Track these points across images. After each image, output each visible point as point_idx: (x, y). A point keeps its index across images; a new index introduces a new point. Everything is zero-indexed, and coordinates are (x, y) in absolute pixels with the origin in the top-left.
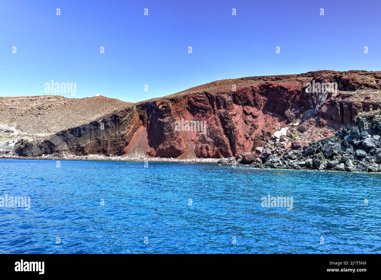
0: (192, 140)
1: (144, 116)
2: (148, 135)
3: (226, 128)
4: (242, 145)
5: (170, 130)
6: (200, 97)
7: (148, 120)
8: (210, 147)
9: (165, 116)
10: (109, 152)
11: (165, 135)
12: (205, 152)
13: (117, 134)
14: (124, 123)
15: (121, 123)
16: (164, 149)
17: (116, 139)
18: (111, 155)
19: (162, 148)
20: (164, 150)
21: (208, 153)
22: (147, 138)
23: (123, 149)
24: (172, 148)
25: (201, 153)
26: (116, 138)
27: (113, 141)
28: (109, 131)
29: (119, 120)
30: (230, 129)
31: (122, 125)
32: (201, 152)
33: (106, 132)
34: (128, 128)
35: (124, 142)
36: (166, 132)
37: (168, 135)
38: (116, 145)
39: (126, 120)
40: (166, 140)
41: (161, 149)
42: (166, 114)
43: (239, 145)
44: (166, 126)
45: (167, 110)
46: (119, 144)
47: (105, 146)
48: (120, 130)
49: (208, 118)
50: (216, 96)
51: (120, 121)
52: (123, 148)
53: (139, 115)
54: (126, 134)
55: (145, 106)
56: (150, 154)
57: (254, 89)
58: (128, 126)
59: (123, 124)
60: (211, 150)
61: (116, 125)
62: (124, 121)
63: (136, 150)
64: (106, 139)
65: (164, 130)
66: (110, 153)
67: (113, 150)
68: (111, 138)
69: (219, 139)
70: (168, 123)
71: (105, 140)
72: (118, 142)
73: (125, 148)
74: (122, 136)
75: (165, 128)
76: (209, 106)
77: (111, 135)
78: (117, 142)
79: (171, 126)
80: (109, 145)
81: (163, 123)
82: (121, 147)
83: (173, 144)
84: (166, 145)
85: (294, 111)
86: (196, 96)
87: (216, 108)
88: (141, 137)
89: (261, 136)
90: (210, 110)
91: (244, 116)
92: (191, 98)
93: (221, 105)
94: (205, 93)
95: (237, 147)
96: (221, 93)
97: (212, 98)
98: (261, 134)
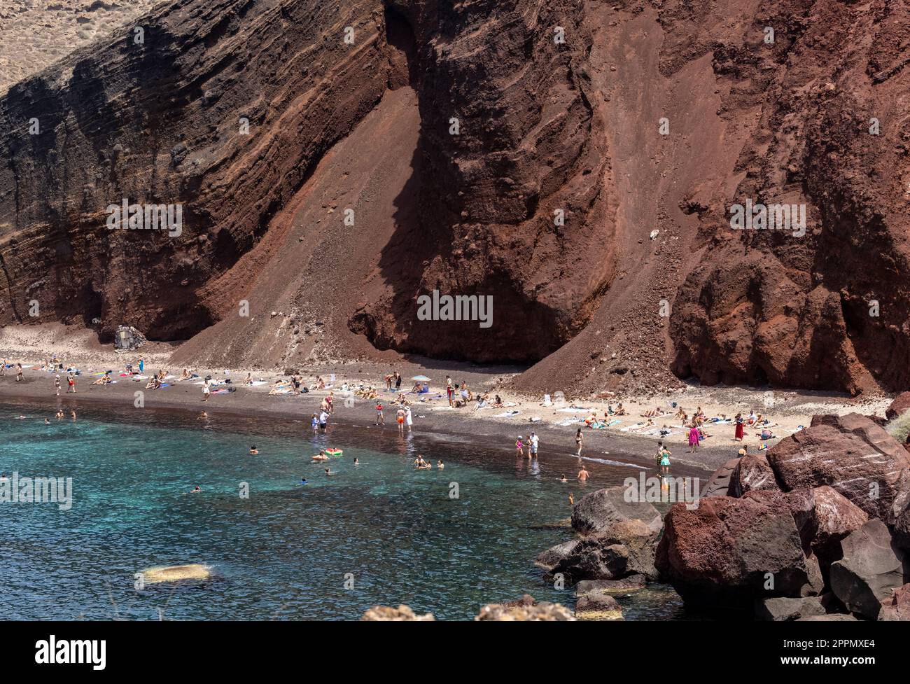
5: (493, 134)
8: (781, 287)
9: (465, 13)
10: (114, 310)
11: (462, 175)
12: (733, 324)
13: (162, 174)
15: (184, 84)
18: (123, 336)
23: (198, 292)
28: (117, 152)
31: (198, 102)
32: (701, 323)
33: (101, 157)
36: (465, 152)
37: (476, 173)
39: (231, 59)
40: (462, 221)
44: (462, 101)
47: (95, 264)
48: (183, 145)
51: (178, 68)
52: (200, 284)
54: (214, 169)
58: (247, 101)
59: (208, 94)
62: (218, 69)
63: (289, 294)
64: (100, 212)
66: (121, 320)
67: (140, 299)
70: (481, 67)
73: (215, 283)
79: (501, 95)
80: (114, 262)
82: (181, 272)
84: (458, 257)
88: (365, 185)
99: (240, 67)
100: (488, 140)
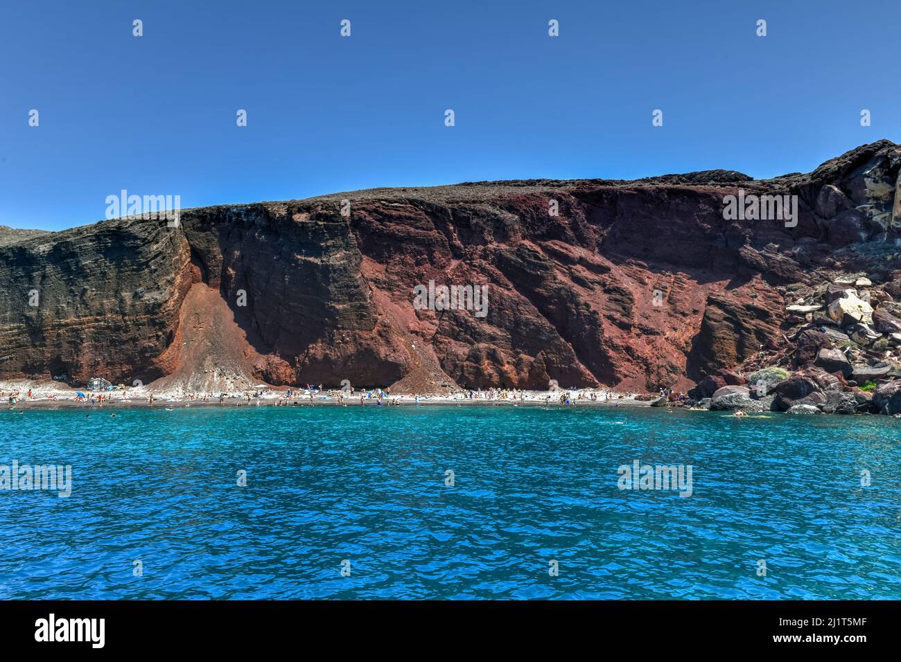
0: (412, 332)
1: (209, 252)
3: (538, 294)
4: (622, 346)
5: (354, 295)
6: (396, 208)
7: (225, 264)
8: (502, 355)
9: (328, 247)
10: (86, 369)
11: (337, 310)
12: (487, 367)
13: (128, 302)
14: (154, 264)
15: (143, 260)
16: (333, 356)
17: (125, 321)
18: (96, 383)
19: (327, 354)
20: (335, 362)
21: (502, 374)
22: (235, 321)
23: (155, 360)
24: (367, 354)
25: (479, 372)
26: (124, 315)
27: (108, 328)
28: (85, 291)
29: (135, 251)
30: (560, 297)
31: (146, 270)
32: (474, 368)
33: (71, 291)
34: (169, 281)
35: (160, 333)
36: (338, 301)
37: (345, 310)
38: (124, 343)
39: (160, 253)
40: (338, 329)
41: (319, 357)
42: (331, 241)
43: (615, 348)
44: (335, 281)
45: (336, 227)
46: (134, 340)
47: (66, 346)
48: (140, 289)
49: (443, 267)
50: (453, 210)
51: (140, 252)
52: (156, 356)
53: (191, 245)
55: (211, 220)
56: (268, 378)
57: (563, 198)
58: (168, 274)
59: (153, 267)
60: (508, 363)
61: (118, 266)
62: (156, 256)
63: (208, 362)
64: (72, 319)
65: (329, 292)
66: (93, 375)
67: (108, 364)
68: (98, 314)
69: (532, 327)
71: (67, 325)
72: (133, 332)
73: (164, 356)
74: (154, 309)
75: (332, 288)
76: (434, 233)
77: (96, 304)
78: (126, 332)
79: (356, 279)
80: (85, 345)
81: (326, 269)
82: (145, 350)
83: (369, 342)
84: (339, 343)
85: (779, 250)
86: (379, 207)
87: (458, 243)
88: (212, 319)
89: (725, 319)
90: (443, 246)
91: (559, 265)
92: (362, 212)
93: (482, 232)
94: (408, 199)
95: (611, 353)
96: (466, 202)
97: (436, 214)
98: (720, 312)
99: (164, 258)
100: (351, 297)
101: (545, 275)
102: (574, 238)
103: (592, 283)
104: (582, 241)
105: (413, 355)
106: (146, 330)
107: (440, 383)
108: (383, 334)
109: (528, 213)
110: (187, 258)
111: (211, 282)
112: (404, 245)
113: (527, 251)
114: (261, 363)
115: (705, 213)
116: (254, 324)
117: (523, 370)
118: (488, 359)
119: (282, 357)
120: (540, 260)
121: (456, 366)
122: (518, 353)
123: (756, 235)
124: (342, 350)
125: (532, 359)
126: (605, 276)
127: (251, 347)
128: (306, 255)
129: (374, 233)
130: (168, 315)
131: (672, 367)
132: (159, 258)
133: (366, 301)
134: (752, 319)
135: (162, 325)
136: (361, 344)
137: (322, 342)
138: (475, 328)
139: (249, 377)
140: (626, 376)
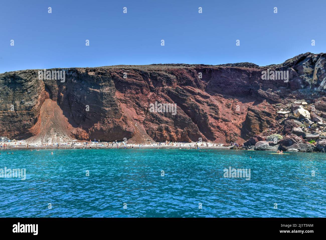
0: (135, 120)
1: (53, 86)
2: (62, 111)
3: (184, 106)
5: (113, 104)
6: (128, 72)
7: (59, 92)
8: (171, 129)
9: (102, 85)
11: (106, 110)
12: (165, 134)
13: (18, 105)
14: (30, 90)
15: (25, 88)
16: (104, 129)
17: (16, 113)
18: (3, 139)
19: (102, 128)
20: (105, 131)
21: (171, 136)
22: (63, 114)
23: (29, 129)
24: (118, 128)
25: (162, 135)
26: (16, 111)
27: (9, 116)
29: (21, 84)
30: (192, 107)
31: (26, 93)
32: (160, 134)
34: (36, 97)
35: (32, 118)
36: (107, 107)
37: (109, 110)
38: (16, 122)
39: (32, 86)
40: (106, 118)
41: (99, 129)
42: (104, 83)
43: (213, 126)
44: (105, 99)
45: (106, 78)
46: (20, 121)
48: (23, 100)
49: (147, 95)
50: (151, 73)
51: (24, 85)
52: (30, 128)
53: (45, 84)
56: (77, 137)
57: (192, 70)
58: (35, 94)
59: (29, 91)
60: (173, 132)
61: (14, 90)
62: (30, 87)
63: (52, 131)
65: (103, 103)
66: (1, 135)
67: (9, 131)
68: (5, 110)
69: (182, 118)
70: (109, 94)
72: (20, 118)
73: (33, 128)
74: (29, 109)
75: (104, 102)
76: (143, 82)
77: (4, 106)
78: (17, 118)
79: (114, 98)
81: (102, 94)
82: (25, 125)
83: (119, 123)
84: (107, 124)
85: (272, 91)
86: (121, 71)
87: (152, 86)
88: (54, 113)
89: (255, 116)
90: (147, 87)
91: (190, 95)
92: (115, 73)
93: (161, 82)
94: (133, 69)
95: (212, 128)
96: (155, 71)
97: (144, 75)
98: (253, 113)
99: (34, 88)
100: (112, 105)
101: (187, 98)
102: (196, 85)
103: (203, 102)
104: (199, 87)
105: (136, 129)
106: (26, 117)
107: (147, 139)
108: (124, 120)
109: (178, 75)
110: (43, 89)
111: (53, 98)
112: (131, 86)
113: (179, 89)
114: (74, 131)
115: (245, 77)
116: (71, 115)
117: (178, 135)
118: (165, 130)
119: (83, 129)
120: (185, 93)
121: (153, 133)
122: (177, 128)
123: (263, 85)
124: (108, 126)
125: (182, 130)
126: (208, 100)
127: (70, 124)
128: (94, 88)
129: (120, 81)
130: (35, 111)
131: (235, 134)
132: (31, 88)
133: (118, 107)
134: (265, 116)
135: (33, 115)
136: (116, 124)
137: (100, 123)
138: (160, 118)
139: (69, 137)
140: (218, 137)
